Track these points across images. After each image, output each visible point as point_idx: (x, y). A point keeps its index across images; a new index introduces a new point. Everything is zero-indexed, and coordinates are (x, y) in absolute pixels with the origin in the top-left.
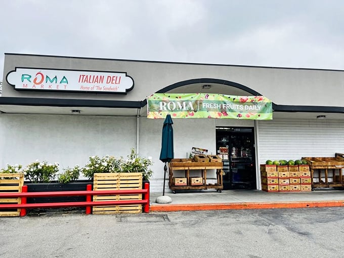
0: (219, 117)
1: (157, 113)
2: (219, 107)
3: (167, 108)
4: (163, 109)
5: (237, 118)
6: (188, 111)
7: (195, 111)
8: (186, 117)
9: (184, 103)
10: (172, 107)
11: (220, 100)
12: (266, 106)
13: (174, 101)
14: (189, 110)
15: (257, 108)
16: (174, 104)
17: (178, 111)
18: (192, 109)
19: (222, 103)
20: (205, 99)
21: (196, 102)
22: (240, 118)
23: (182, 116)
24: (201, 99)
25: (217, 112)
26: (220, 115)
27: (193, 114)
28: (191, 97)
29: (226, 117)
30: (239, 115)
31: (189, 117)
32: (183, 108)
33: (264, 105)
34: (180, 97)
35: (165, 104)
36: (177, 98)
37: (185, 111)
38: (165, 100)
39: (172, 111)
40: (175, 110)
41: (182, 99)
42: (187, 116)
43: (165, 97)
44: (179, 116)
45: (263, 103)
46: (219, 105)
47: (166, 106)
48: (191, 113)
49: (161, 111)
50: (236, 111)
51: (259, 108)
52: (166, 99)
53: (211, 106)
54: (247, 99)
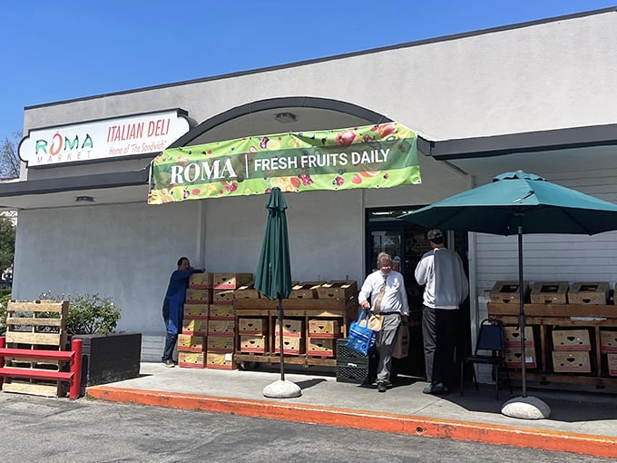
0: (294, 189)
1: (166, 190)
2: (293, 165)
3: (184, 179)
4: (177, 181)
5: (333, 188)
6: (222, 180)
7: (240, 180)
8: (219, 196)
9: (216, 164)
10: (192, 174)
11: (295, 147)
12: (401, 147)
13: (197, 162)
14: (226, 178)
15: (381, 157)
16: (197, 167)
17: (203, 182)
18: (233, 175)
19: (299, 154)
20: (260, 150)
21: (241, 157)
22: (340, 188)
23: (210, 192)
24: (252, 150)
25: (289, 178)
26: (295, 183)
27: (234, 187)
28: (230, 148)
29: (308, 188)
30: (338, 179)
31: (226, 193)
32: (213, 174)
33: (396, 146)
34: (210, 152)
35: (181, 169)
36: (204, 153)
37: (217, 180)
38: (182, 160)
39: (192, 184)
40: (199, 182)
41: (213, 156)
42: (221, 192)
43: (183, 155)
44: (204, 194)
45: (395, 141)
46: (292, 160)
47: (182, 174)
48: (231, 184)
49: (172, 186)
50: (331, 170)
51: (385, 156)
52: (185, 158)
53: (273, 164)
54: (354, 136)
